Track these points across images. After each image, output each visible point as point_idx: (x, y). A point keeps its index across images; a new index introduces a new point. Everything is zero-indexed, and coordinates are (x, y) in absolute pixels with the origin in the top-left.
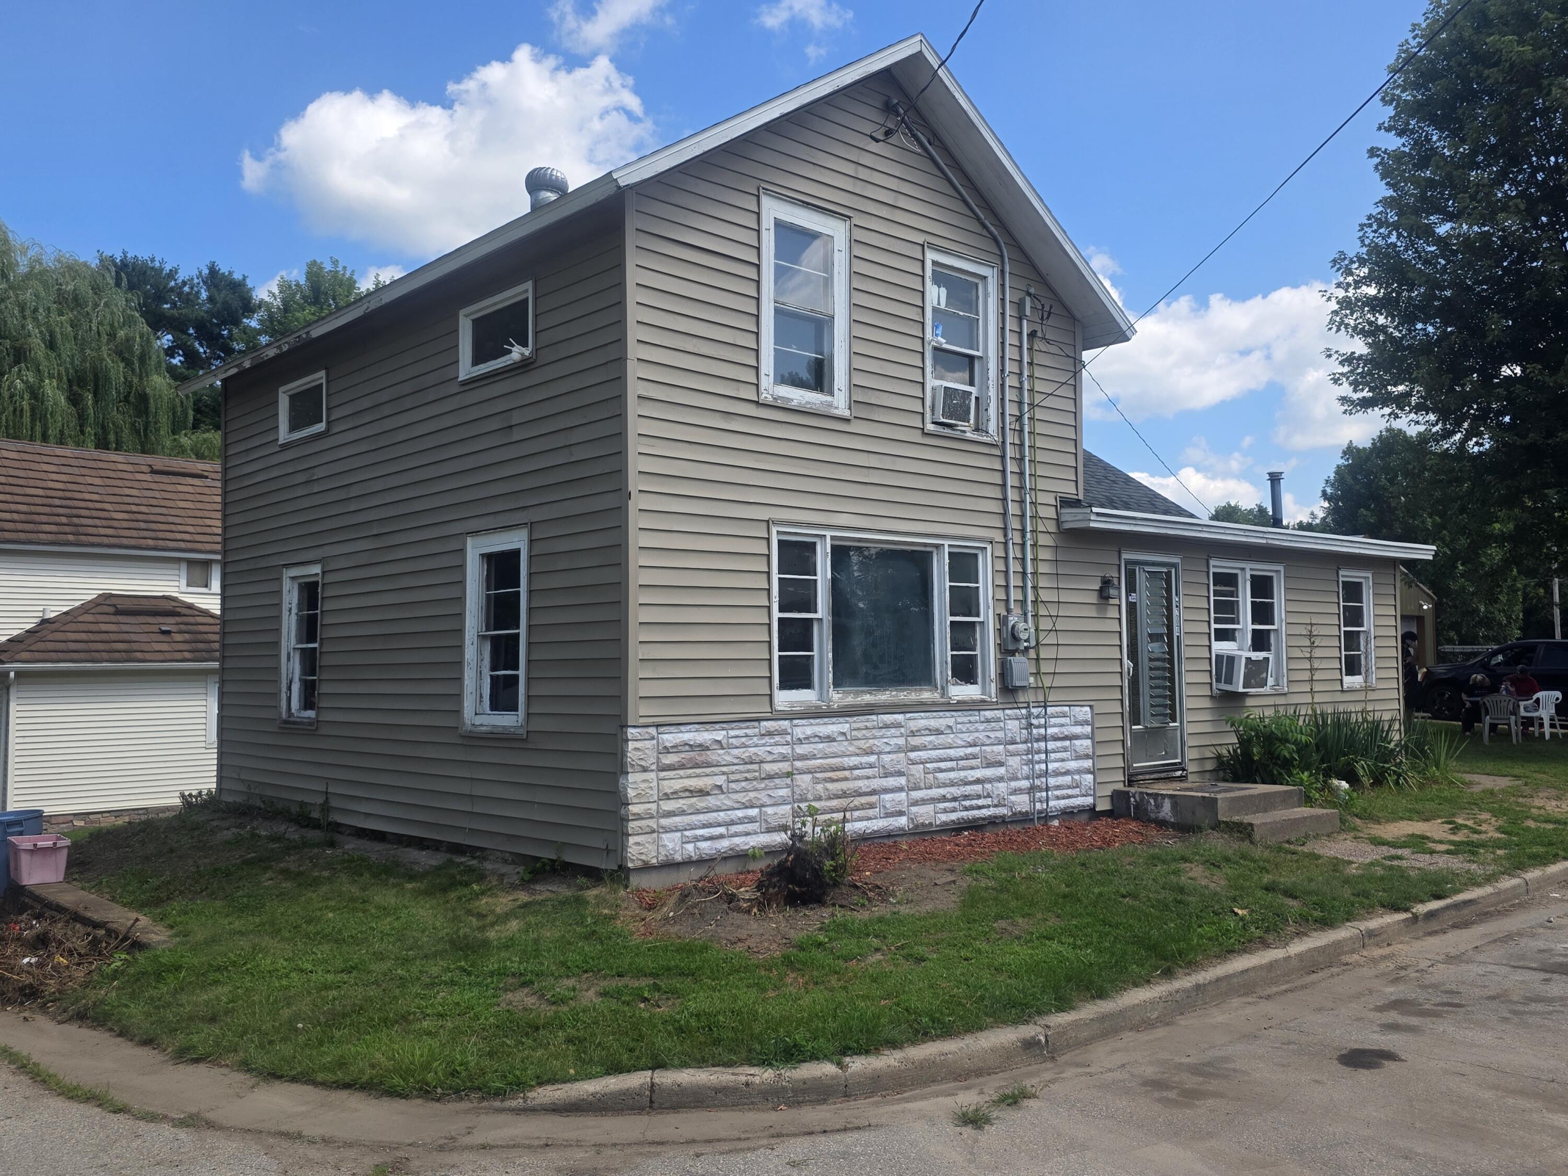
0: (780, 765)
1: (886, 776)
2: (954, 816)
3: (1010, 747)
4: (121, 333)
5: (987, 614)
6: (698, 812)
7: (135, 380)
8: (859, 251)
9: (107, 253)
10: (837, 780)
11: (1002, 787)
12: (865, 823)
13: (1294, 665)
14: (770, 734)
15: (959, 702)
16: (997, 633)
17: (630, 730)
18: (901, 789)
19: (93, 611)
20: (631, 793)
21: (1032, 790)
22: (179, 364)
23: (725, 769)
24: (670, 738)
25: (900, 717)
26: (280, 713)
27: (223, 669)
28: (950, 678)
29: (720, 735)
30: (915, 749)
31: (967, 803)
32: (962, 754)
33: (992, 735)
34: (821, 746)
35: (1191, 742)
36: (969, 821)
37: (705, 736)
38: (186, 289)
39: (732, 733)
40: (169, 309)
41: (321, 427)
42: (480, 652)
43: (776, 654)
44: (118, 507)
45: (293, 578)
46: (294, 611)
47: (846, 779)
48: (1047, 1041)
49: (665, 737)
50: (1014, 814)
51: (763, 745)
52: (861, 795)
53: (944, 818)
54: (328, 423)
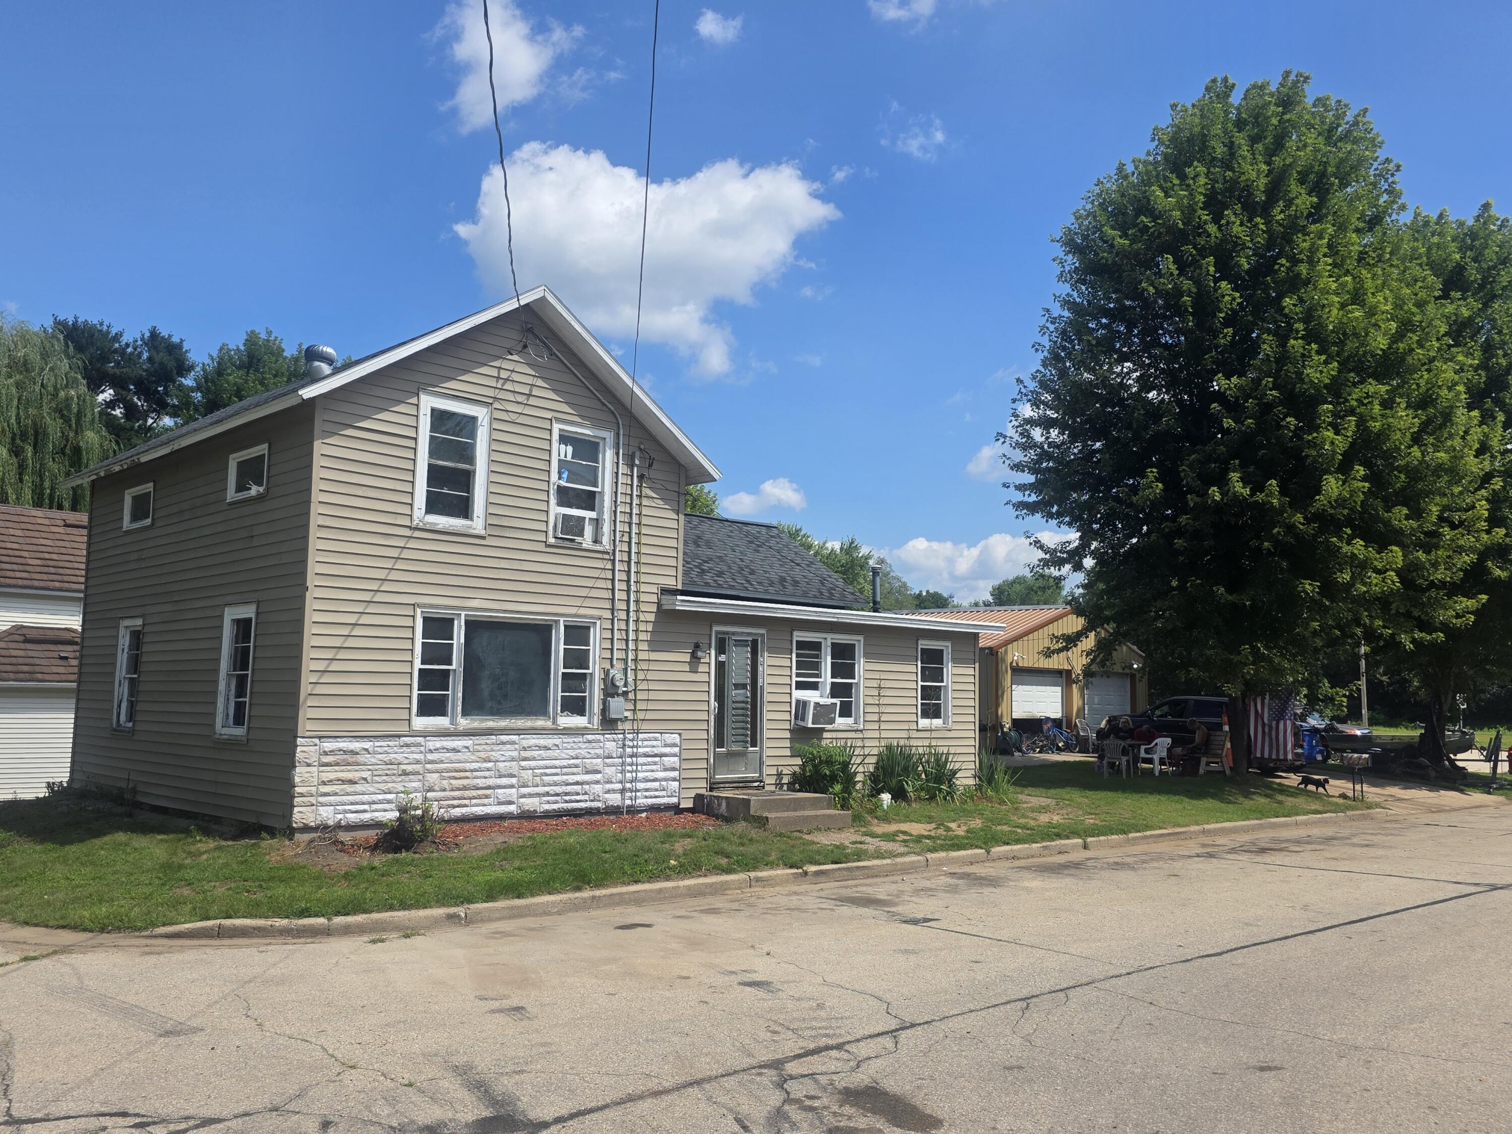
0: (414, 766)
1: (500, 776)
2: (555, 806)
3: (607, 761)
4: (62, 394)
5: (595, 668)
6: (348, 794)
7: (72, 434)
8: (496, 425)
9: (61, 318)
10: (459, 778)
11: (598, 788)
12: (481, 808)
13: (868, 709)
14: (407, 745)
15: (565, 729)
16: (602, 682)
17: (299, 739)
18: (512, 786)
19: (6, 639)
20: (297, 779)
21: (623, 791)
22: (120, 415)
23: (370, 767)
24: (328, 745)
25: (515, 738)
26: (112, 724)
27: (78, 690)
28: (559, 712)
29: (367, 745)
30: (525, 759)
31: (567, 798)
32: (565, 764)
33: (592, 751)
34: (448, 754)
35: (768, 762)
36: (569, 810)
37: (356, 745)
38: (129, 350)
39: (377, 744)
40: (112, 368)
41: (148, 521)
42: (228, 685)
43: (416, 693)
44: (33, 555)
45: (126, 627)
46: (126, 650)
47: (467, 778)
48: (466, 916)
49: (325, 744)
50: (607, 807)
51: (402, 753)
52: (478, 789)
53: (547, 807)
54: (153, 519)
